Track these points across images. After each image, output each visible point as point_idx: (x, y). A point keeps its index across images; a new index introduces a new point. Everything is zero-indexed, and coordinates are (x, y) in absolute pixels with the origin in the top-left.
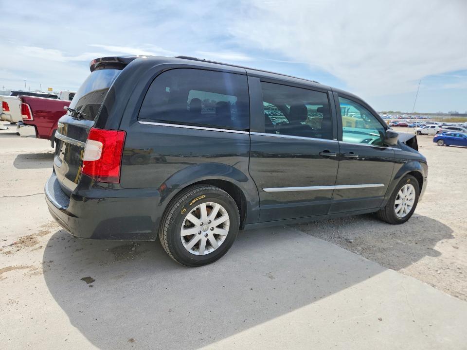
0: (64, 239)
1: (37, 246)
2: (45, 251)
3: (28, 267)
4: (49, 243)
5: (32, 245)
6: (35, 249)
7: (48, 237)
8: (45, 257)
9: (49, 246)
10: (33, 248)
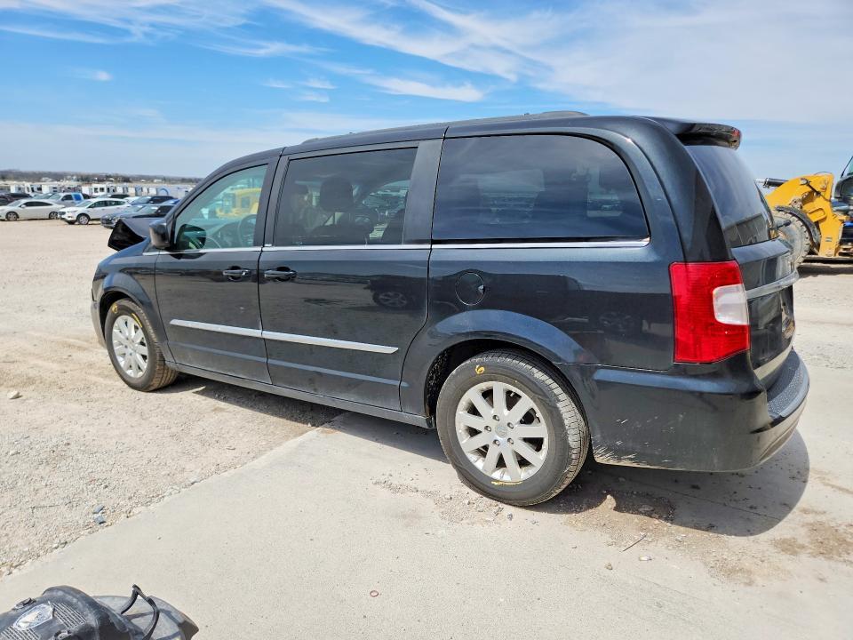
0: (751, 507)
1: (810, 518)
2: (797, 499)
3: (833, 486)
4: (785, 515)
5: (821, 524)
6: (816, 512)
7: (782, 530)
8: (801, 491)
9: (787, 506)
10: (819, 518)
